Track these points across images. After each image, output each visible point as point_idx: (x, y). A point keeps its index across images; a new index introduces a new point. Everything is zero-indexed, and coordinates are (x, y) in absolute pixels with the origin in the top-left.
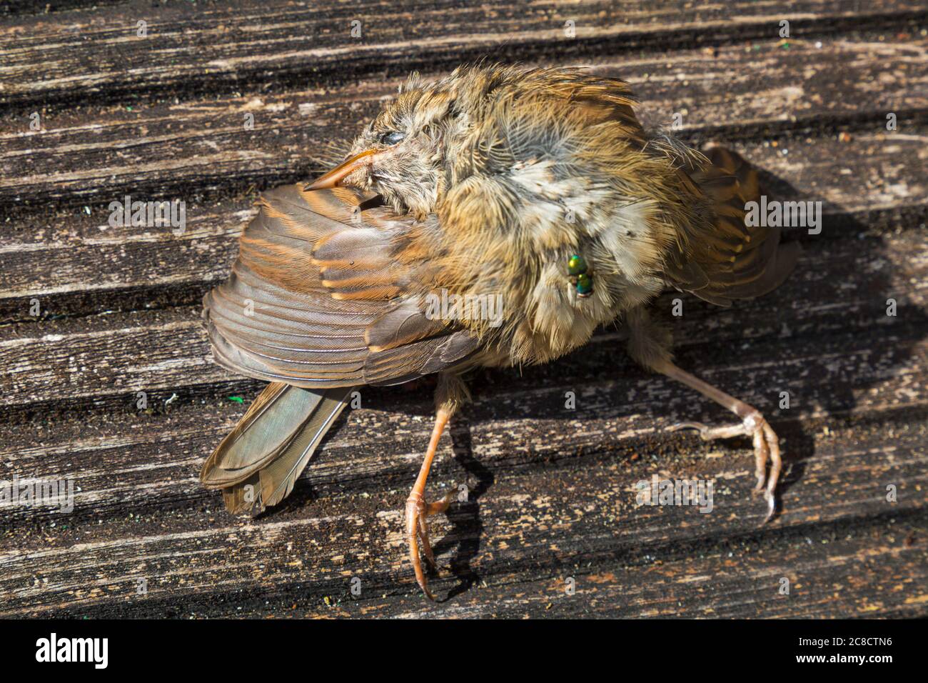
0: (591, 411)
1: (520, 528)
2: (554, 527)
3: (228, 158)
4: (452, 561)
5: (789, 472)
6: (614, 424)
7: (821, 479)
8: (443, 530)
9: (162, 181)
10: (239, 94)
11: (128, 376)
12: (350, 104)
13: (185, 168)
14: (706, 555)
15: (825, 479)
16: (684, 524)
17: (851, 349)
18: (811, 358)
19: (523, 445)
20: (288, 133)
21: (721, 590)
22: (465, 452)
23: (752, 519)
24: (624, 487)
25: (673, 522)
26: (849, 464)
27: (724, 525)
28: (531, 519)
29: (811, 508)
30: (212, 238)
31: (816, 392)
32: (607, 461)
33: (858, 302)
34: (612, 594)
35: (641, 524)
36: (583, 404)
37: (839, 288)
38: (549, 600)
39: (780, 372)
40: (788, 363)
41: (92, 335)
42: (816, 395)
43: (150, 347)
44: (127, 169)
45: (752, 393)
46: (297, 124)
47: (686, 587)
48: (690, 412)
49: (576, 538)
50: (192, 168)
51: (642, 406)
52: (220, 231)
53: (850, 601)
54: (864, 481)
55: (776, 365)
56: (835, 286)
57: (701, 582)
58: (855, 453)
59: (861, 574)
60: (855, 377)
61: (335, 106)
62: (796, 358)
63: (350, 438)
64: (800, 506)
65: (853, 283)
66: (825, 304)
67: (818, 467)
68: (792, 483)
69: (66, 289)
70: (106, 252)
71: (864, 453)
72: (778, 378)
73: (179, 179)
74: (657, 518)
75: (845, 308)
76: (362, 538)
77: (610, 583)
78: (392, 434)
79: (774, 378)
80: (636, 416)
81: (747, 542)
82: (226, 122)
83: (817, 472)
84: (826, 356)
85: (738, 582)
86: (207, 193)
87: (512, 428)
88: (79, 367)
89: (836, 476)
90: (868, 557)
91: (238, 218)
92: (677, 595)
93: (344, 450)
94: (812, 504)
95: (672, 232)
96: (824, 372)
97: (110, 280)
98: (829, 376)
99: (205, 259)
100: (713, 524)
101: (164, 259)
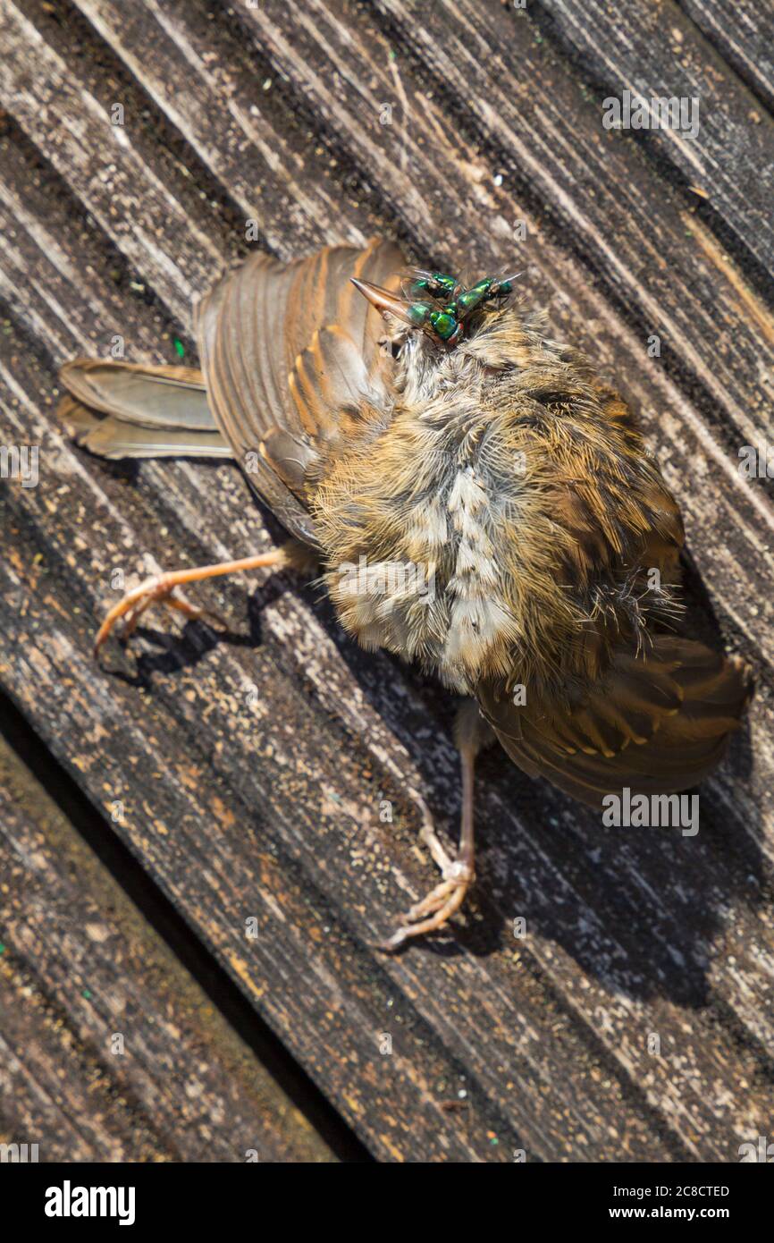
0: (381, 703)
1: (217, 701)
2: (240, 735)
3: (400, 183)
4: (145, 655)
5: (442, 941)
6: (383, 733)
7: (456, 978)
8: (170, 627)
9: (337, 134)
10: (477, 149)
11: (130, 232)
12: (533, 265)
13: (363, 149)
14: (312, 904)
15: (458, 982)
16: (322, 864)
17: (616, 934)
18: (578, 898)
19: (304, 654)
20: (463, 224)
21: (277, 939)
22: (261, 601)
23: (370, 930)
24: (323, 780)
25: (317, 851)
26: (490, 999)
27: (346, 905)
28: (234, 707)
29: (419, 984)
30: (312, 221)
31: (547, 922)
32: (345, 749)
33: (669, 914)
34: (207, 831)
35: (297, 820)
36: (383, 690)
37: (673, 885)
38: (163, 773)
39: (543, 873)
40: (559, 876)
41: (147, 171)
42: (543, 925)
43: (171, 233)
44: (325, 94)
45: (502, 856)
46: (479, 226)
47: (260, 901)
48: (442, 802)
49: (242, 763)
50: (367, 155)
51: (418, 751)
52: (324, 224)
53: (346, 1078)
54: (481, 1025)
55: (549, 864)
56: (672, 880)
57: (274, 914)
58: (506, 999)
59: (381, 1074)
60: (586, 954)
61: (522, 252)
62: (570, 881)
63: (204, 481)
64: (414, 973)
65: (688, 897)
66: (645, 879)
67: (467, 968)
68: (433, 950)
69: (174, 116)
70: (234, 130)
71: (512, 1008)
72: (537, 875)
73: (350, 150)
74: (312, 832)
75: (654, 903)
76: (114, 554)
77: (220, 823)
78: (233, 520)
79: (533, 871)
80: (405, 751)
81: (349, 939)
82: (435, 156)
83: (462, 971)
84: (592, 913)
85: (296, 952)
86: (359, 186)
87: (314, 634)
88: (110, 180)
89: (469, 991)
90: (404, 1072)
91: (348, 232)
92: (246, 897)
93: (189, 483)
94: (423, 983)
95: (508, 669)
96: (573, 919)
97: (210, 151)
98: (571, 927)
99: (287, 228)
100: (341, 894)
101: (263, 189)
